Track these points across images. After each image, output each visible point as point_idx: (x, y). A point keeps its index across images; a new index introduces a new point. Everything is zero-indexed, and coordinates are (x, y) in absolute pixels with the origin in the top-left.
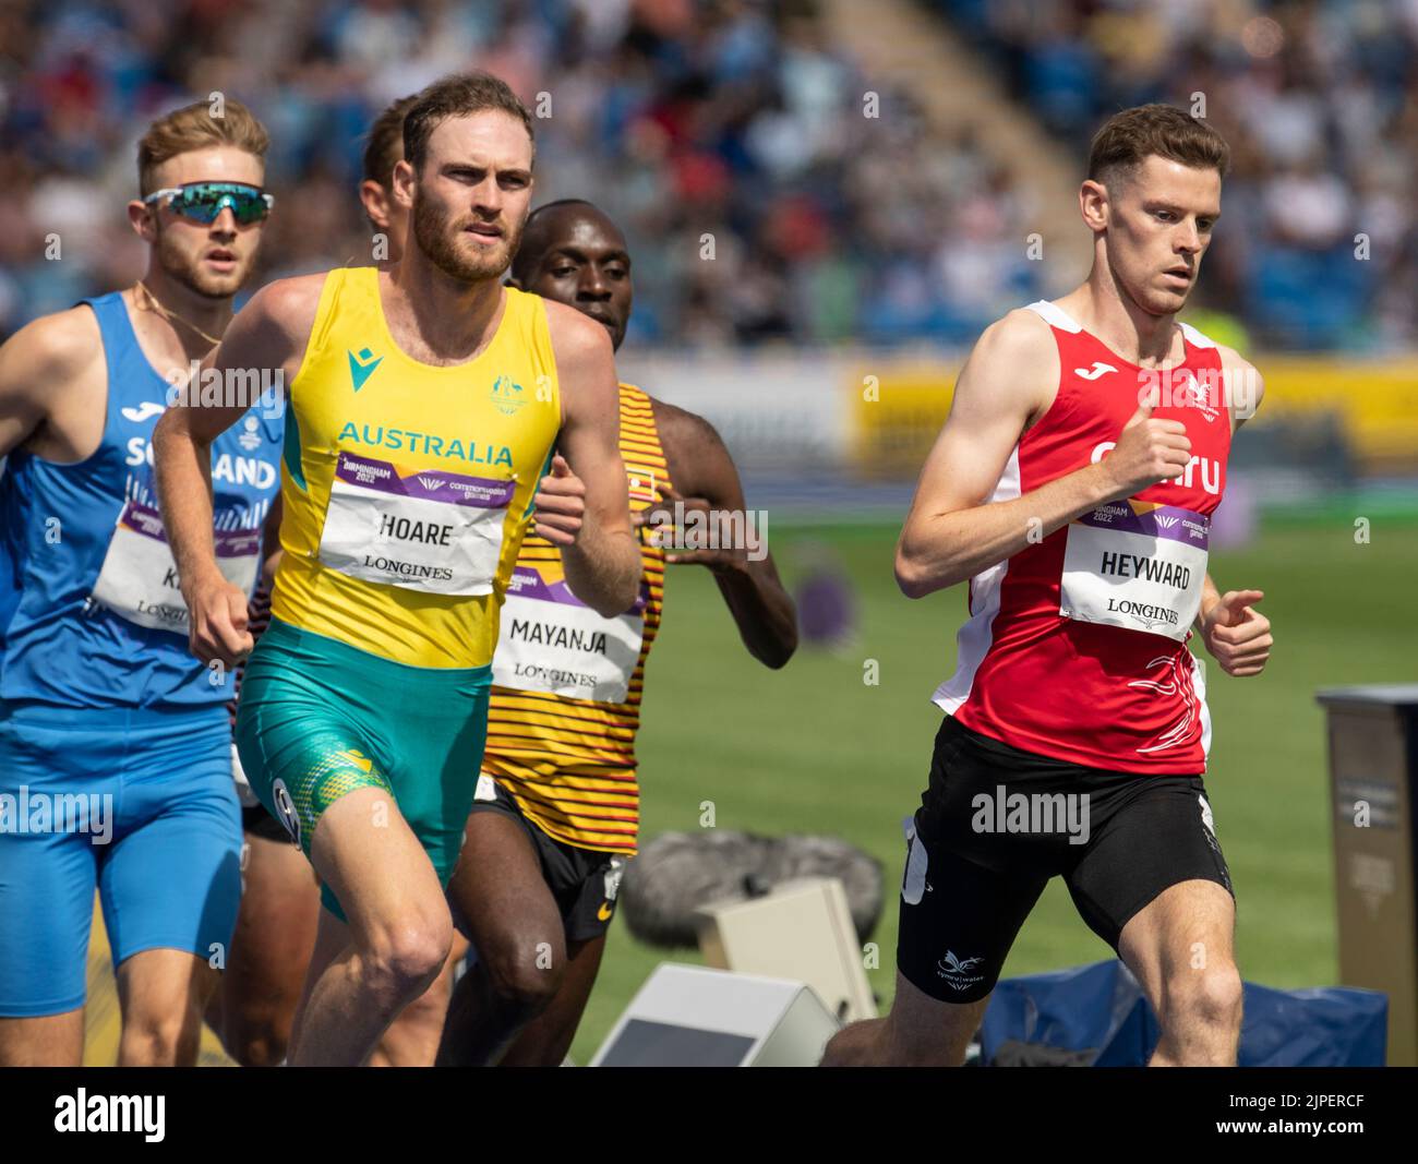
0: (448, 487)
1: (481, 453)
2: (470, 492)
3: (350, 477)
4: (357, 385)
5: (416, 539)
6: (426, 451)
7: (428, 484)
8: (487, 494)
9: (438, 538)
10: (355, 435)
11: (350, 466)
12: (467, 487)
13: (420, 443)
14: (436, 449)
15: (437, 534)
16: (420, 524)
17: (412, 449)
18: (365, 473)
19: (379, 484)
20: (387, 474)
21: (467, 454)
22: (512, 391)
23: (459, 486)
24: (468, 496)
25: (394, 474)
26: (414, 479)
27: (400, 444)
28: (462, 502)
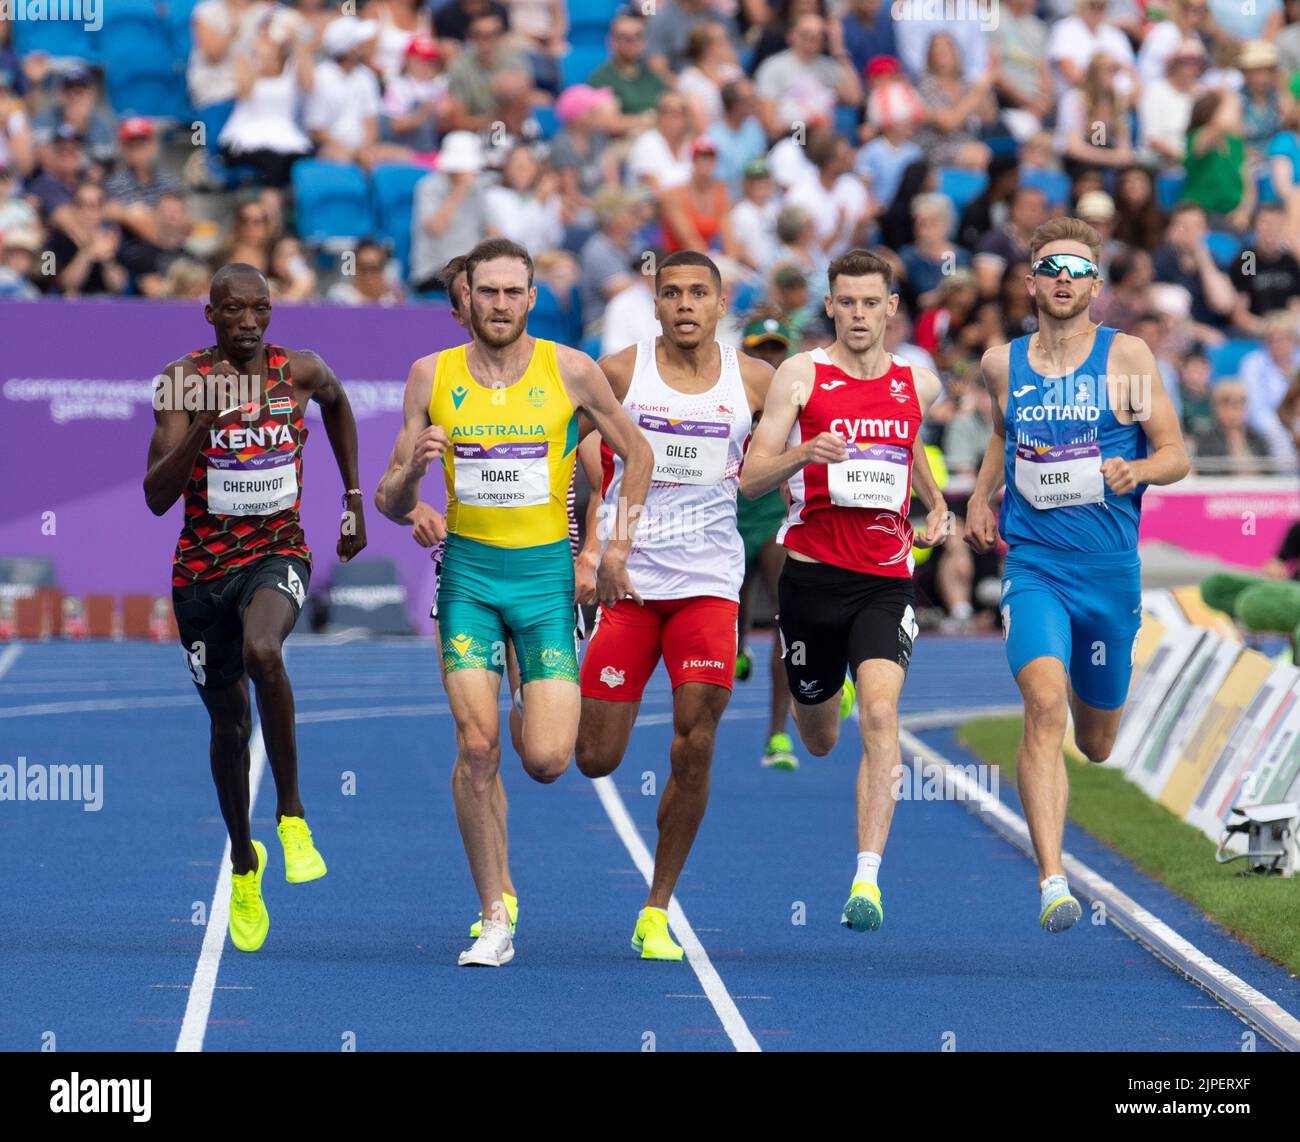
0: (512, 450)
1: (526, 430)
2: (524, 451)
3: (461, 455)
4: (457, 406)
5: (501, 480)
6: (498, 433)
7: (500, 451)
8: (533, 451)
9: (512, 478)
10: (459, 433)
11: (460, 449)
12: (522, 449)
13: (494, 430)
14: (502, 432)
15: (510, 476)
16: (501, 472)
17: (490, 433)
18: (468, 451)
19: (476, 456)
20: (478, 449)
21: (519, 431)
22: (539, 394)
23: (518, 449)
24: (523, 453)
25: (482, 448)
26: (493, 449)
27: (483, 433)
28: (520, 457)
